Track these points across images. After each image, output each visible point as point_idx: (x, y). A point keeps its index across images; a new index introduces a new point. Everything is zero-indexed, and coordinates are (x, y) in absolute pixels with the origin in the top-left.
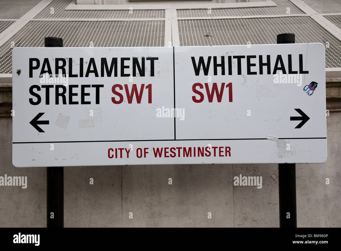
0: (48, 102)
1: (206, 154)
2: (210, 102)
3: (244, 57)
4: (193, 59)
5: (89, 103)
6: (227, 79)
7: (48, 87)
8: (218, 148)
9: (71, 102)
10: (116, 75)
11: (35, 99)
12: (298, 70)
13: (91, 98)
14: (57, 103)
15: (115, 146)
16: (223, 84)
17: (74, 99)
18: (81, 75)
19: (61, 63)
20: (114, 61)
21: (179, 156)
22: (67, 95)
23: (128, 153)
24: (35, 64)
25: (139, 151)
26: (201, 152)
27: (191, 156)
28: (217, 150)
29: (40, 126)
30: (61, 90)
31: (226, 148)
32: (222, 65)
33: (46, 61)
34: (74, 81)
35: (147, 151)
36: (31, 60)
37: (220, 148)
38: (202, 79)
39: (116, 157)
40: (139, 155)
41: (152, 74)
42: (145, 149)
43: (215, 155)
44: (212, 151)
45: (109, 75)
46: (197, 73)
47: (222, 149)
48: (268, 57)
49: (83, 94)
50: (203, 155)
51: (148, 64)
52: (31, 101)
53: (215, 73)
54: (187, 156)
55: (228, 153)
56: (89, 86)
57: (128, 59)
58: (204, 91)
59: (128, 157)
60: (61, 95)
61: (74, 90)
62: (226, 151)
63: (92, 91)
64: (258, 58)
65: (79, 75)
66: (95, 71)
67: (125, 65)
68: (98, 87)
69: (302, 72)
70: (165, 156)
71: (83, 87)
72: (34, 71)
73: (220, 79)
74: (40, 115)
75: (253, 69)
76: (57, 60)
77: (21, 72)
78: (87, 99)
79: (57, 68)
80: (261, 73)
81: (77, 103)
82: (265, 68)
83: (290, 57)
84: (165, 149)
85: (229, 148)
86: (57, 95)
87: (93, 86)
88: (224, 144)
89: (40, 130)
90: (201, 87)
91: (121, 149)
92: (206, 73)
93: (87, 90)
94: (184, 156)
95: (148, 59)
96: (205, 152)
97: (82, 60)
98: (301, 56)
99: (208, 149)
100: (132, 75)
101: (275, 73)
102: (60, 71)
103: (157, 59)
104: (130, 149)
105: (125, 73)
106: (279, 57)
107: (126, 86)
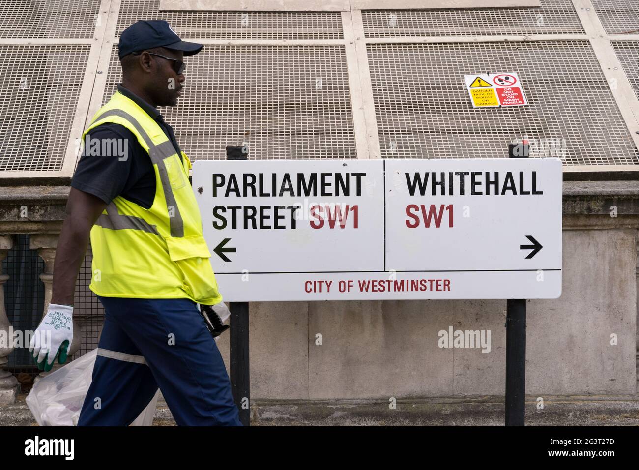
0: (234, 227)
1: (421, 288)
2: (426, 227)
3: (468, 174)
4: (407, 175)
5: (283, 227)
6: (447, 200)
7: (234, 209)
8: (436, 281)
9: (262, 227)
10: (315, 194)
11: (220, 223)
12: (531, 190)
13: (286, 222)
14: (246, 227)
15: (313, 278)
16: (443, 206)
17: (266, 222)
18: (274, 194)
19: (250, 180)
20: (313, 177)
21: (389, 290)
22: (257, 217)
23: (329, 286)
24: (219, 180)
25: (342, 284)
26: (415, 286)
27: (403, 290)
28: (434, 284)
29: (225, 254)
30: (250, 212)
31: (445, 281)
32: (442, 183)
33: (233, 177)
34: (265, 201)
35: (351, 284)
36: (215, 176)
37: (438, 281)
38: (417, 199)
39: (315, 291)
40: (342, 289)
41: (359, 194)
42: (349, 282)
43: (431, 290)
44: (428, 284)
45: (307, 194)
46: (412, 192)
47: (439, 283)
48: (497, 174)
49: (277, 217)
50: (417, 290)
51: (353, 180)
52: (215, 224)
53: (434, 193)
54: (399, 290)
55: (447, 287)
56: (283, 207)
57: (330, 175)
58: (419, 214)
59: (328, 291)
60: (250, 217)
61: (266, 212)
62: (445, 285)
63: (287, 212)
64: (484, 175)
65: (271, 194)
66: (291, 189)
67: (326, 182)
68: (293, 209)
69: (535, 192)
70: (373, 290)
71: (276, 208)
72: (218, 188)
73: (439, 200)
74: (226, 241)
75: (478, 188)
76: (245, 176)
78: (281, 222)
79: (246, 185)
80: (488, 193)
81: (269, 227)
82: (492, 187)
83: (521, 174)
84: (373, 281)
85: (448, 281)
86: (246, 217)
87: (289, 207)
88: (443, 276)
89: (226, 259)
90: (417, 209)
91: (321, 282)
92: (423, 192)
93: (281, 212)
94: (395, 290)
95: (353, 175)
96: (420, 286)
97: (274, 176)
98: (534, 174)
99: (423, 282)
100: (334, 194)
101: (503, 193)
102: (249, 189)
103: (364, 175)
104: (331, 282)
105: (326, 192)
106: (509, 175)
107: (328, 208)
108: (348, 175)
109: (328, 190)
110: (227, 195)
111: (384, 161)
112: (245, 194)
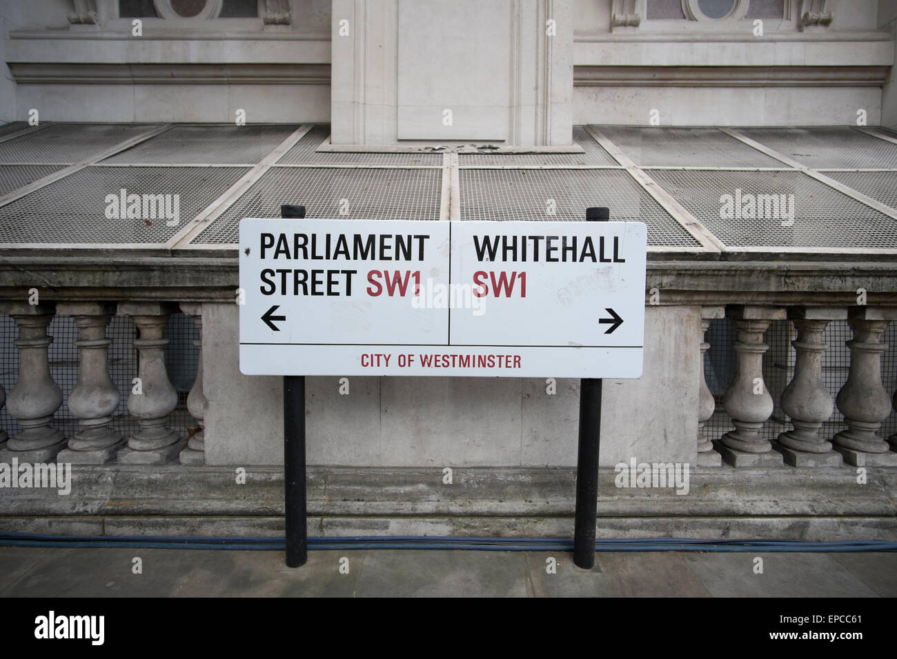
0: (284, 292)
1: (488, 364)
2: (496, 296)
3: (542, 238)
4: (476, 238)
5: (337, 294)
6: (519, 266)
7: (284, 272)
8: (505, 357)
9: (314, 293)
10: (373, 258)
11: (268, 288)
12: (612, 257)
13: (341, 288)
14: (296, 293)
15: (370, 351)
16: (514, 274)
17: (319, 288)
18: (328, 257)
19: (301, 241)
20: (372, 238)
21: (454, 366)
22: (309, 282)
23: (387, 360)
24: (268, 241)
25: (402, 358)
26: (482, 361)
27: (469, 366)
28: (504, 360)
29: (274, 322)
30: (301, 277)
31: (515, 357)
32: (514, 248)
33: (283, 237)
34: (317, 264)
35: (412, 358)
36: (263, 236)
37: (507, 357)
38: (486, 265)
39: (372, 366)
40: (402, 364)
41: (421, 258)
42: (409, 356)
43: (500, 366)
44: (496, 360)
45: (364, 257)
46: (480, 257)
47: (509, 359)
48: (575, 239)
49: (330, 283)
50: (484, 366)
51: (415, 243)
52: (263, 289)
53: (505, 259)
54: (464, 366)
55: (517, 364)
56: (337, 272)
57: (390, 236)
58: (488, 282)
59: (387, 366)
60: (301, 282)
61: (319, 277)
62: (515, 362)
63: (341, 278)
64: (561, 239)
65: (324, 257)
66: (346, 252)
67: (386, 244)
68: (349, 273)
69: (616, 260)
70: (436, 366)
71: (330, 273)
72: (266, 249)
73: (510, 267)
74: (275, 308)
75: (553, 254)
76: (297, 236)
77: (251, 252)
78: (334, 288)
79: (297, 246)
81: (322, 294)
82: (569, 253)
83: (602, 239)
84: (436, 356)
85: (519, 357)
86: (297, 282)
87: (343, 272)
88: (513, 352)
89: (275, 328)
90: (486, 276)
91: (378, 356)
92: (492, 257)
93: (334, 277)
94: (460, 366)
95: (416, 237)
96: (487, 362)
97: (328, 237)
98: (616, 239)
99: (491, 358)
100: (394, 258)
101: (582, 260)
102: (301, 251)
103: (428, 237)
104: (390, 355)
105: (385, 255)
106: (589, 240)
107: (386, 273)
108: (410, 237)
109: (387, 253)
110: (276, 257)
111: (450, 222)
112: (296, 257)
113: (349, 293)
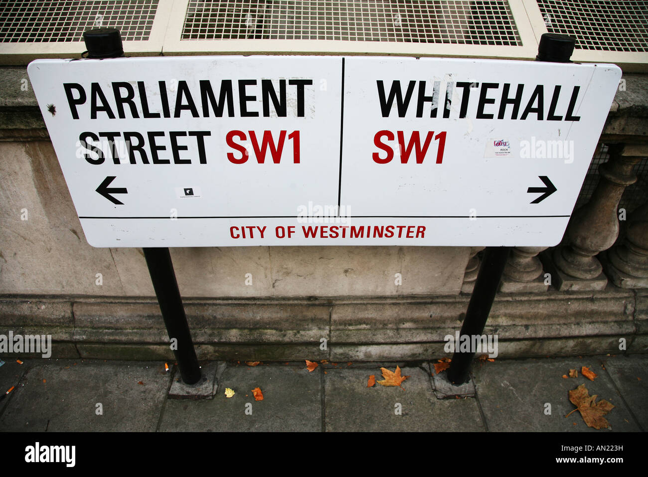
0: (116, 161)
1: (386, 235)
2: (402, 162)
3: (476, 85)
4: (380, 84)
5: (189, 162)
6: (438, 125)
7: (110, 136)
8: (407, 227)
9: (156, 160)
10: (231, 114)
11: (95, 156)
12: (564, 114)
14: (133, 161)
15: (239, 223)
16: (430, 135)
17: (161, 155)
18: (167, 114)
19: (124, 92)
20: (226, 86)
21: (344, 236)
22: (147, 148)
23: (262, 232)
24: (76, 94)
25: (280, 230)
26: (379, 232)
27: (362, 236)
28: (405, 229)
30: (135, 141)
31: (419, 227)
33: (96, 87)
35: (292, 229)
36: (68, 87)
38: (393, 122)
39: (244, 237)
40: (280, 234)
41: (301, 113)
42: (289, 228)
45: (219, 113)
46: (386, 112)
47: (412, 229)
48: (521, 87)
49: (176, 148)
50: (381, 236)
51: (292, 92)
52: (87, 157)
53: (419, 114)
54: (357, 236)
56: (183, 134)
57: (253, 82)
58: (395, 145)
59: (262, 237)
60: (136, 148)
61: (159, 141)
62: (418, 232)
63: (191, 142)
64: (501, 89)
65: (162, 115)
66: (191, 106)
67: (248, 94)
68: (200, 136)
69: (569, 117)
70: (322, 236)
71: (174, 135)
72: (78, 106)
74: (109, 179)
75: (488, 109)
76: (116, 86)
77: (56, 109)
79: (119, 101)
80: (501, 116)
81: (167, 162)
82: (510, 108)
83: (558, 89)
84: (322, 228)
85: (424, 227)
86: (131, 148)
87: (192, 134)
88: (417, 223)
89: (116, 202)
90: (391, 138)
91: (251, 228)
92: (402, 113)
93: (180, 141)
94: (352, 237)
95: (292, 82)
96: (385, 232)
97: (162, 85)
98: (576, 89)
99: (390, 229)
100: (261, 113)
101: (524, 117)
102: (126, 106)
103: (310, 82)
104: (265, 228)
105: (249, 110)
106: (539, 90)
107: (252, 134)
108: (282, 83)
109: (251, 106)
110: (94, 116)
111: (343, 59)
112: (122, 115)
113: (203, 160)
